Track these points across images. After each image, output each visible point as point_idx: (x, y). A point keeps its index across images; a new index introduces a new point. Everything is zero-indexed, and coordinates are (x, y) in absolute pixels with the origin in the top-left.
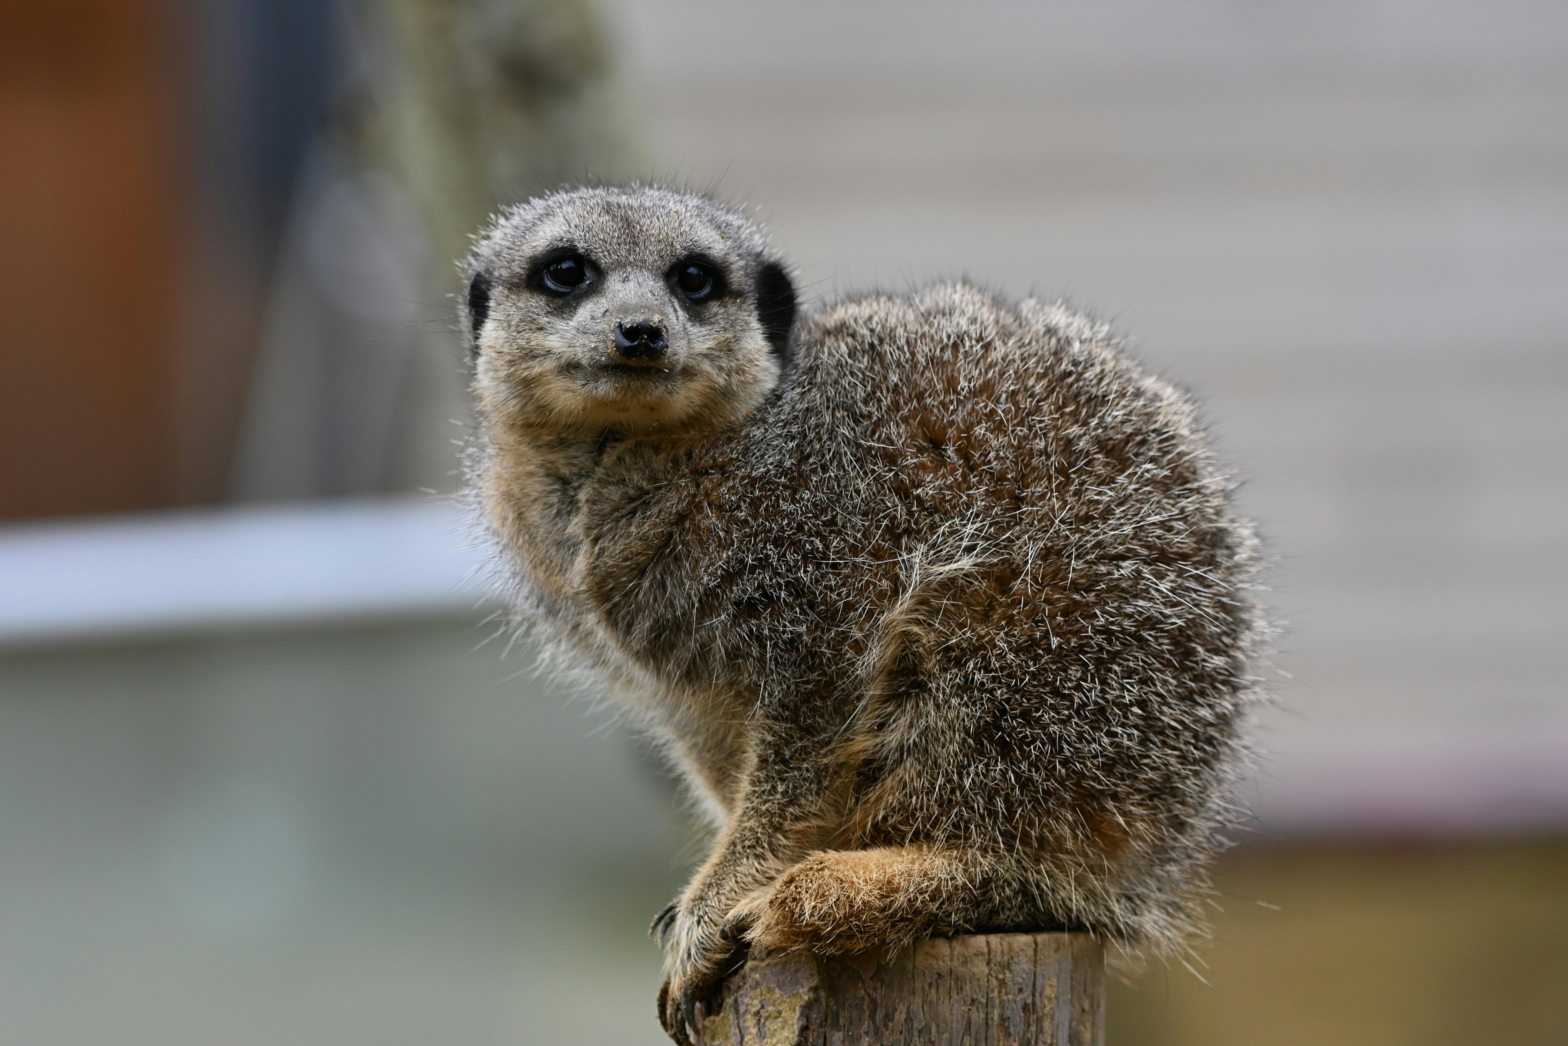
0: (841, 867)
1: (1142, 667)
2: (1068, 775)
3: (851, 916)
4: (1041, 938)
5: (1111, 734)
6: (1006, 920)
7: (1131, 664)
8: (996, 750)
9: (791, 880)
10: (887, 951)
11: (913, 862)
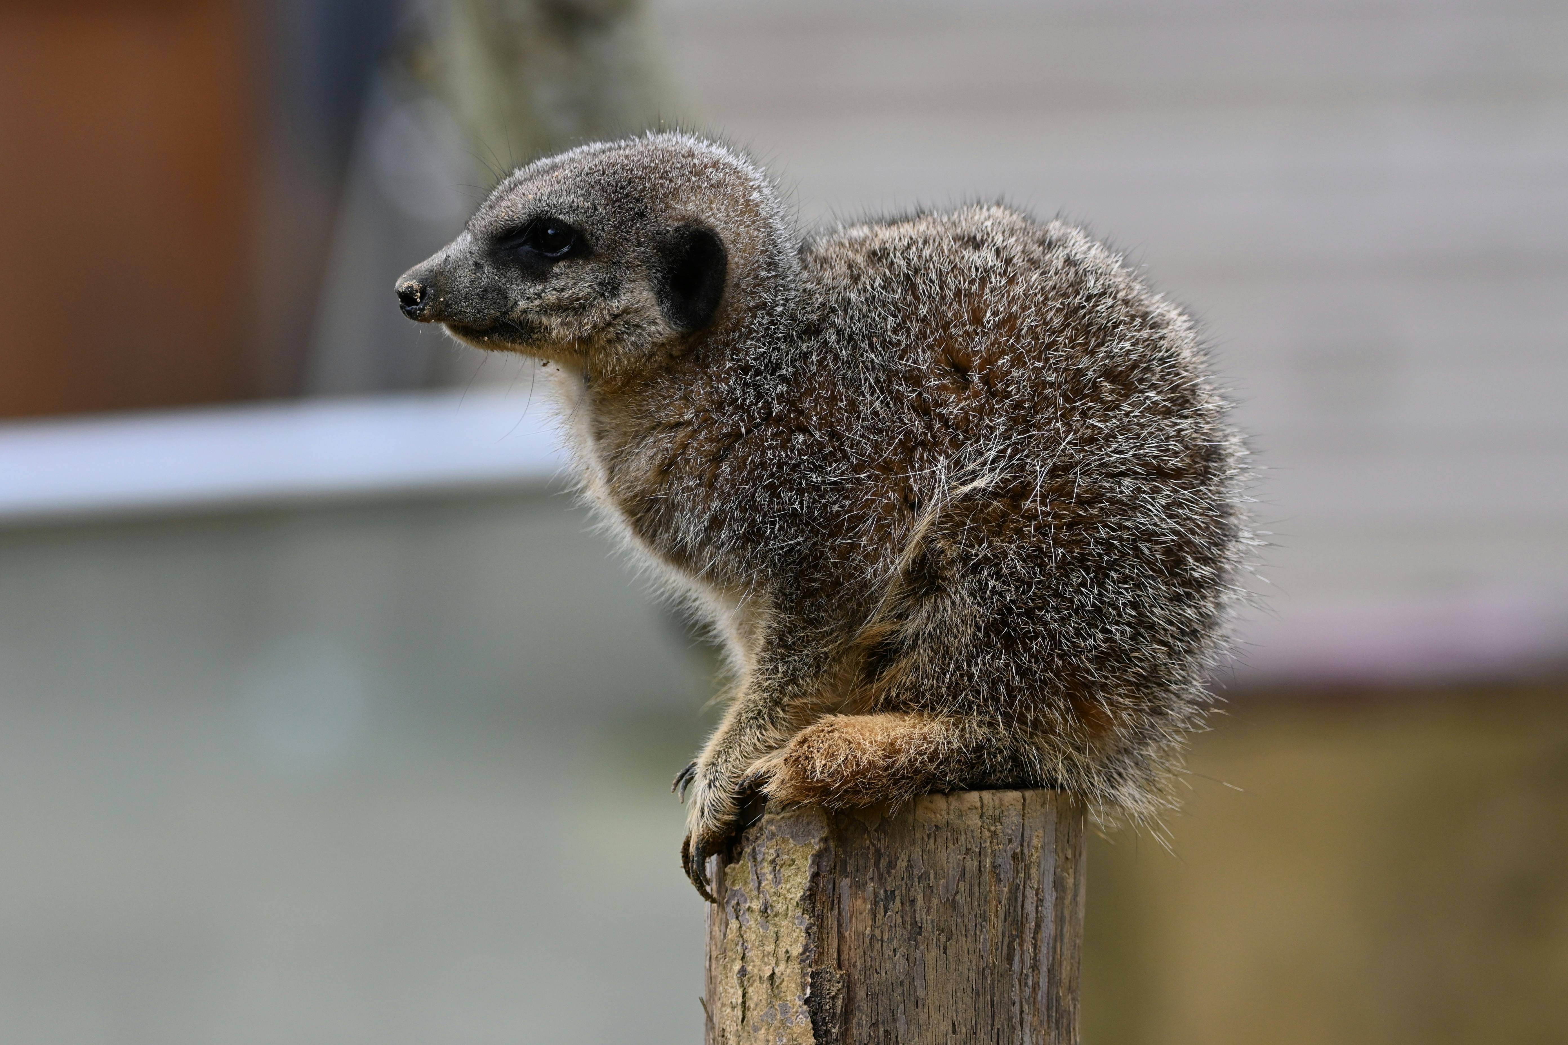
0: (849, 730)
1: (1137, 574)
2: (1064, 666)
3: (858, 773)
4: (1029, 794)
5: (1105, 631)
6: (998, 780)
7: (1127, 571)
8: (1001, 643)
9: (804, 741)
10: (889, 807)
11: (914, 727)
